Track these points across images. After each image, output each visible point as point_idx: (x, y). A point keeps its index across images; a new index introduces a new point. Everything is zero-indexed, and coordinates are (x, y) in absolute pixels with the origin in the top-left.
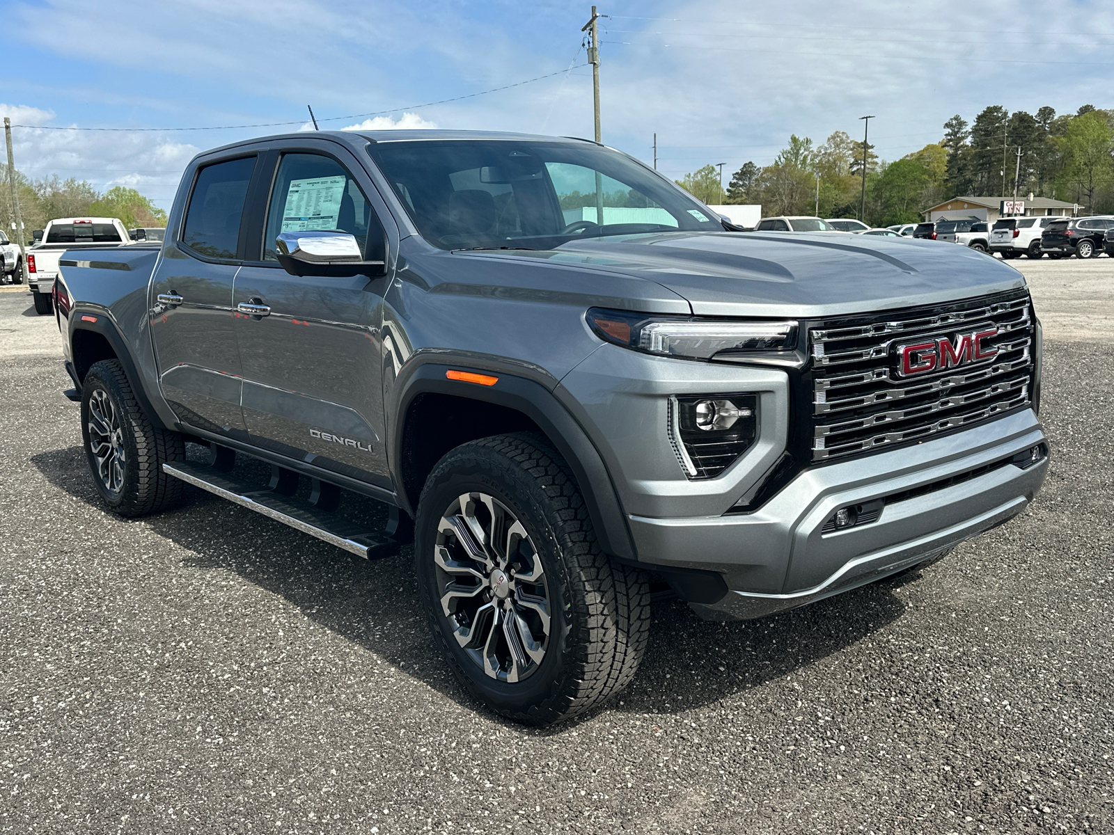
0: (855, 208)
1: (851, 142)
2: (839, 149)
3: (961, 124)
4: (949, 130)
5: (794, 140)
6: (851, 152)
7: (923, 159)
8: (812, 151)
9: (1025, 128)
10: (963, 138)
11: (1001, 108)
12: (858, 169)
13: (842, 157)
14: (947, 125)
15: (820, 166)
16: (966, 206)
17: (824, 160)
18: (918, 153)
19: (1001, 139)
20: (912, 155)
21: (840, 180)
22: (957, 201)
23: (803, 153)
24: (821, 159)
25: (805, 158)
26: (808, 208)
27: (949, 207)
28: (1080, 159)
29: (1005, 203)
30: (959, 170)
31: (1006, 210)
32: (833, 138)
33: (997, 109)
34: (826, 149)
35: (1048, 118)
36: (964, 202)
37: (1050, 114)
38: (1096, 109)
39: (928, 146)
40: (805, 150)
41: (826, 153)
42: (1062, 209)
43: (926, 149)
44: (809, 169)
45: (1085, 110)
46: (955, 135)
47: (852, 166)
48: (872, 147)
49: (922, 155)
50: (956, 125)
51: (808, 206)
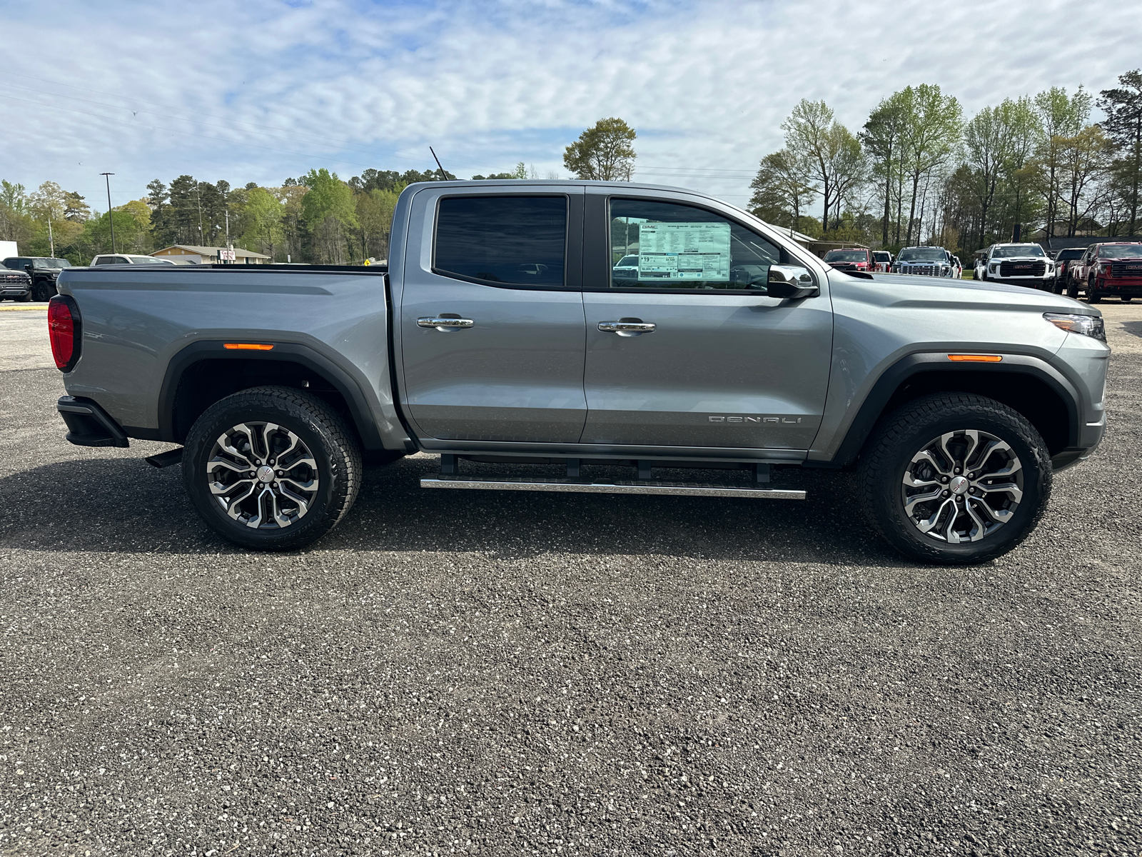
0: (77, 248)
1: (63, 192)
2: (52, 197)
3: (161, 187)
4: (151, 191)
5: (6, 185)
6: (64, 200)
7: (128, 212)
8: (25, 196)
9: (212, 195)
10: (164, 199)
11: (191, 177)
12: (72, 216)
13: (57, 205)
14: (149, 187)
15: (36, 210)
16: (183, 252)
17: (39, 206)
18: (123, 206)
19: (196, 202)
20: (118, 208)
21: (57, 224)
22: (175, 248)
23: (17, 197)
24: (36, 204)
25: (20, 201)
26: (31, 246)
27: (169, 252)
28: (261, 222)
29: (221, 252)
30: (164, 223)
31: (222, 257)
32: (45, 186)
33: (189, 178)
34: (39, 195)
35: (225, 189)
36: (182, 249)
37: (226, 186)
38: (259, 186)
39: (132, 202)
40: (18, 194)
41: (39, 199)
42: (256, 258)
43: (131, 204)
44: (25, 212)
45: (251, 186)
46: (157, 195)
47: (66, 212)
48: (83, 198)
49: (127, 209)
50: (156, 187)
51: (30, 244)
